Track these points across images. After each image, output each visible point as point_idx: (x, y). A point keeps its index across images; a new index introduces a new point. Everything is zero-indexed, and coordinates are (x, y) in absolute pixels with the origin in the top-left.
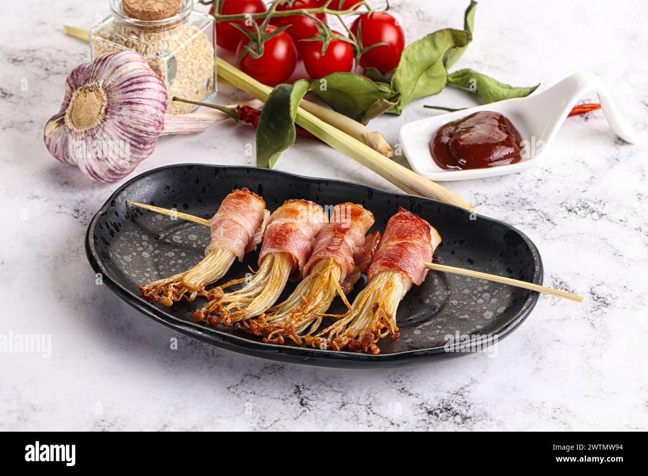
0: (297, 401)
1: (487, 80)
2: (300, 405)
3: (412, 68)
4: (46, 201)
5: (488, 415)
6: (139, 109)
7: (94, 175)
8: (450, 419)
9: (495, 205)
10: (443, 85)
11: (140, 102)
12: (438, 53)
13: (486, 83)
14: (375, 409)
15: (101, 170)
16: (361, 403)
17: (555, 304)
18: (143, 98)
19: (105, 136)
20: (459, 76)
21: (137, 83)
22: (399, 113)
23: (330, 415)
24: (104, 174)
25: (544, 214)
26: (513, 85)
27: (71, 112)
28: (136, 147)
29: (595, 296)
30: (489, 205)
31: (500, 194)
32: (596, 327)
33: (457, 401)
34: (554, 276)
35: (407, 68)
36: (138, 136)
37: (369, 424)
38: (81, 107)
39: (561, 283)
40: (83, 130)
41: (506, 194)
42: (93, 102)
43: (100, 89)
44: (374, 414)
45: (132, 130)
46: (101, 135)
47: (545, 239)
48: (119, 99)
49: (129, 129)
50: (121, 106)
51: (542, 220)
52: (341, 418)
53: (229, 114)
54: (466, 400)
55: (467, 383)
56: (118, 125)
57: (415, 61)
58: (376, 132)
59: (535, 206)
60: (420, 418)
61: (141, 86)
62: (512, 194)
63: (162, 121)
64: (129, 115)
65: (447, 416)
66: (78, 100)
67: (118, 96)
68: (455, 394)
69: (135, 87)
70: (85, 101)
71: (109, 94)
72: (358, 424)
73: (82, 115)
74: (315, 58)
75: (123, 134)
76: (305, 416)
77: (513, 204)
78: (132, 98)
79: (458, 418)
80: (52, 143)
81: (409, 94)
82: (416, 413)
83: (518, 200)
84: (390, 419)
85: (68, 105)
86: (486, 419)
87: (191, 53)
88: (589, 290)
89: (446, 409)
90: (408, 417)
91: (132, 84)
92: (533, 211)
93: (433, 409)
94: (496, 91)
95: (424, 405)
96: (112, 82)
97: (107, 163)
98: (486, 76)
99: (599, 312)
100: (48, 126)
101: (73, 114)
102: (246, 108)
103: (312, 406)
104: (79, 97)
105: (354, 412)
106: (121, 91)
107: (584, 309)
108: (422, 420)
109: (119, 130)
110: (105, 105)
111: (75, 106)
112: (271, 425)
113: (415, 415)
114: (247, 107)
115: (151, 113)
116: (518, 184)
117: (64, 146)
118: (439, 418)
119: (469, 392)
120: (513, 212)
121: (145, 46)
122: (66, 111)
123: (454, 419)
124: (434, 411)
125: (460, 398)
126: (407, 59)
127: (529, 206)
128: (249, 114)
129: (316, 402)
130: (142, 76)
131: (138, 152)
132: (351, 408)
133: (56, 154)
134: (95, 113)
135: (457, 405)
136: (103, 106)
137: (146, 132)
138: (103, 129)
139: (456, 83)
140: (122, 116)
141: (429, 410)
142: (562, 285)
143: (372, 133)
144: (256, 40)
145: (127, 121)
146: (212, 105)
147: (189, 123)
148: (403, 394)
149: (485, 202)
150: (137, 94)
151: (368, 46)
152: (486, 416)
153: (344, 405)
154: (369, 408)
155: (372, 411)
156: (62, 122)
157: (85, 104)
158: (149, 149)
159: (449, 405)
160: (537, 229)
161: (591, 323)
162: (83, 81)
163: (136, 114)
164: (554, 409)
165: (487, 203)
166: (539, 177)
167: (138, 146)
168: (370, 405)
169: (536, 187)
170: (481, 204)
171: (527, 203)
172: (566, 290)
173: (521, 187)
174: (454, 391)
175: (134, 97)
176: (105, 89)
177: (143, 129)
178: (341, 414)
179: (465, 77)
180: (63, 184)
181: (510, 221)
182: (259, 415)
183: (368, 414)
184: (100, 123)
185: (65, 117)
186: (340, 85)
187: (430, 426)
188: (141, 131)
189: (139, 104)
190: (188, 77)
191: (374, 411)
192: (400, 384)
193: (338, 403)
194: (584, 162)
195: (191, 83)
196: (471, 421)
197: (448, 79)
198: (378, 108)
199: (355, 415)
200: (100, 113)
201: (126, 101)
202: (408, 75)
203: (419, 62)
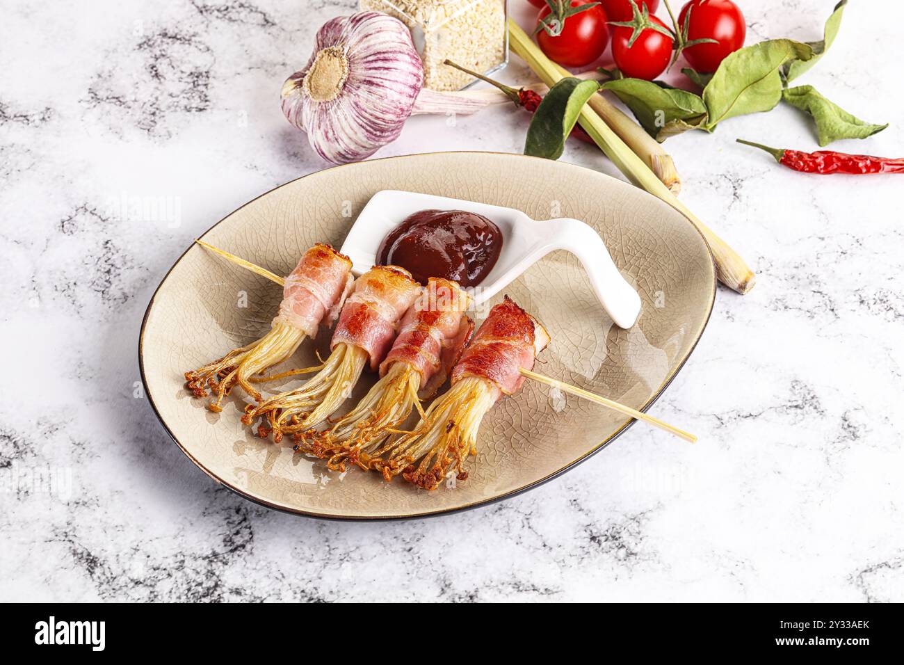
1: (826, 107)
3: (733, 81)
4: (264, 175)
5: (658, 555)
6: (378, 93)
7: (323, 155)
8: (612, 551)
9: (777, 277)
10: (776, 103)
11: (381, 84)
12: (770, 66)
14: (533, 522)
15: (330, 152)
16: (520, 511)
17: (795, 423)
18: (386, 79)
19: (339, 113)
20: (798, 94)
21: (383, 60)
22: (708, 130)
24: (332, 157)
25: (830, 301)
26: (859, 118)
27: (312, 74)
28: (371, 133)
29: (847, 423)
30: (770, 275)
31: (789, 263)
32: (830, 463)
33: (630, 530)
34: (809, 387)
35: (725, 80)
36: (374, 123)
37: (519, 540)
38: (324, 72)
39: (813, 398)
40: (319, 101)
41: (797, 265)
42: (334, 71)
43: (343, 57)
44: (530, 527)
45: (367, 115)
47: (818, 335)
48: (360, 75)
49: (363, 113)
50: (359, 84)
51: (824, 307)
52: (491, 526)
53: (510, 95)
54: (641, 529)
55: (651, 507)
56: (354, 105)
57: (738, 72)
58: (667, 156)
59: (824, 289)
60: (579, 544)
61: (387, 65)
62: (804, 266)
63: (406, 108)
64: (365, 97)
65: (610, 547)
66: (322, 63)
68: (631, 519)
69: (380, 64)
70: (329, 65)
71: (352, 66)
72: (506, 538)
73: (322, 82)
75: (358, 117)
77: (799, 280)
78: (374, 77)
79: (622, 552)
80: (285, 106)
81: (724, 110)
82: (577, 536)
83: (807, 276)
84: (545, 538)
85: (311, 65)
86: (653, 560)
88: (841, 414)
89: (613, 537)
90: (566, 540)
91: (381, 58)
92: (819, 294)
93: (598, 534)
94: (832, 124)
95: (591, 528)
96: (358, 52)
97: (338, 145)
98: (826, 102)
99: (842, 445)
100: (287, 85)
101: (313, 77)
102: (529, 93)
104: (324, 59)
105: (508, 521)
106: (364, 65)
107: (827, 437)
108: (581, 547)
109: (354, 111)
110: (344, 78)
111: (318, 68)
113: (575, 538)
114: (532, 92)
115: (391, 99)
116: (816, 254)
117: (297, 113)
118: (601, 548)
119: (649, 520)
120: (795, 291)
122: (307, 72)
123: (617, 552)
124: (598, 537)
125: (635, 525)
126: (727, 69)
127: (817, 287)
128: (531, 100)
130: (391, 52)
131: (374, 139)
132: (507, 515)
133: (290, 118)
134: (335, 83)
135: (628, 534)
136: (342, 79)
137: (384, 120)
138: (338, 105)
139: (793, 101)
140: (359, 96)
141: (594, 535)
142: (813, 400)
143: (662, 156)
144: (557, 13)
145: (363, 104)
146: (494, 82)
147: (456, 104)
148: (573, 507)
149: (768, 270)
150: (381, 73)
151: (695, 40)
152: (656, 555)
154: (527, 519)
155: (529, 523)
156: (300, 84)
157: (329, 68)
158: (388, 136)
159: (619, 533)
160: (814, 320)
161: (828, 458)
162: (330, 41)
163: (373, 98)
164: (738, 562)
165: (769, 272)
166: (844, 249)
167: (375, 132)
168: (530, 514)
169: (836, 262)
170: (761, 272)
171: (816, 282)
172: (815, 408)
173: (818, 258)
174: (632, 515)
175: (376, 76)
176: (349, 59)
177: (379, 116)
178: (493, 521)
179: (803, 97)
180: (291, 156)
181: (786, 302)
183: (523, 526)
184: (336, 98)
185: (304, 79)
187: (586, 556)
188: (377, 118)
189: (380, 86)
191: (531, 525)
192: (575, 493)
196: (636, 559)
197: (783, 95)
198: (672, 129)
199: (509, 524)
200: (337, 86)
201: (368, 79)
202: (726, 89)
203: (742, 75)
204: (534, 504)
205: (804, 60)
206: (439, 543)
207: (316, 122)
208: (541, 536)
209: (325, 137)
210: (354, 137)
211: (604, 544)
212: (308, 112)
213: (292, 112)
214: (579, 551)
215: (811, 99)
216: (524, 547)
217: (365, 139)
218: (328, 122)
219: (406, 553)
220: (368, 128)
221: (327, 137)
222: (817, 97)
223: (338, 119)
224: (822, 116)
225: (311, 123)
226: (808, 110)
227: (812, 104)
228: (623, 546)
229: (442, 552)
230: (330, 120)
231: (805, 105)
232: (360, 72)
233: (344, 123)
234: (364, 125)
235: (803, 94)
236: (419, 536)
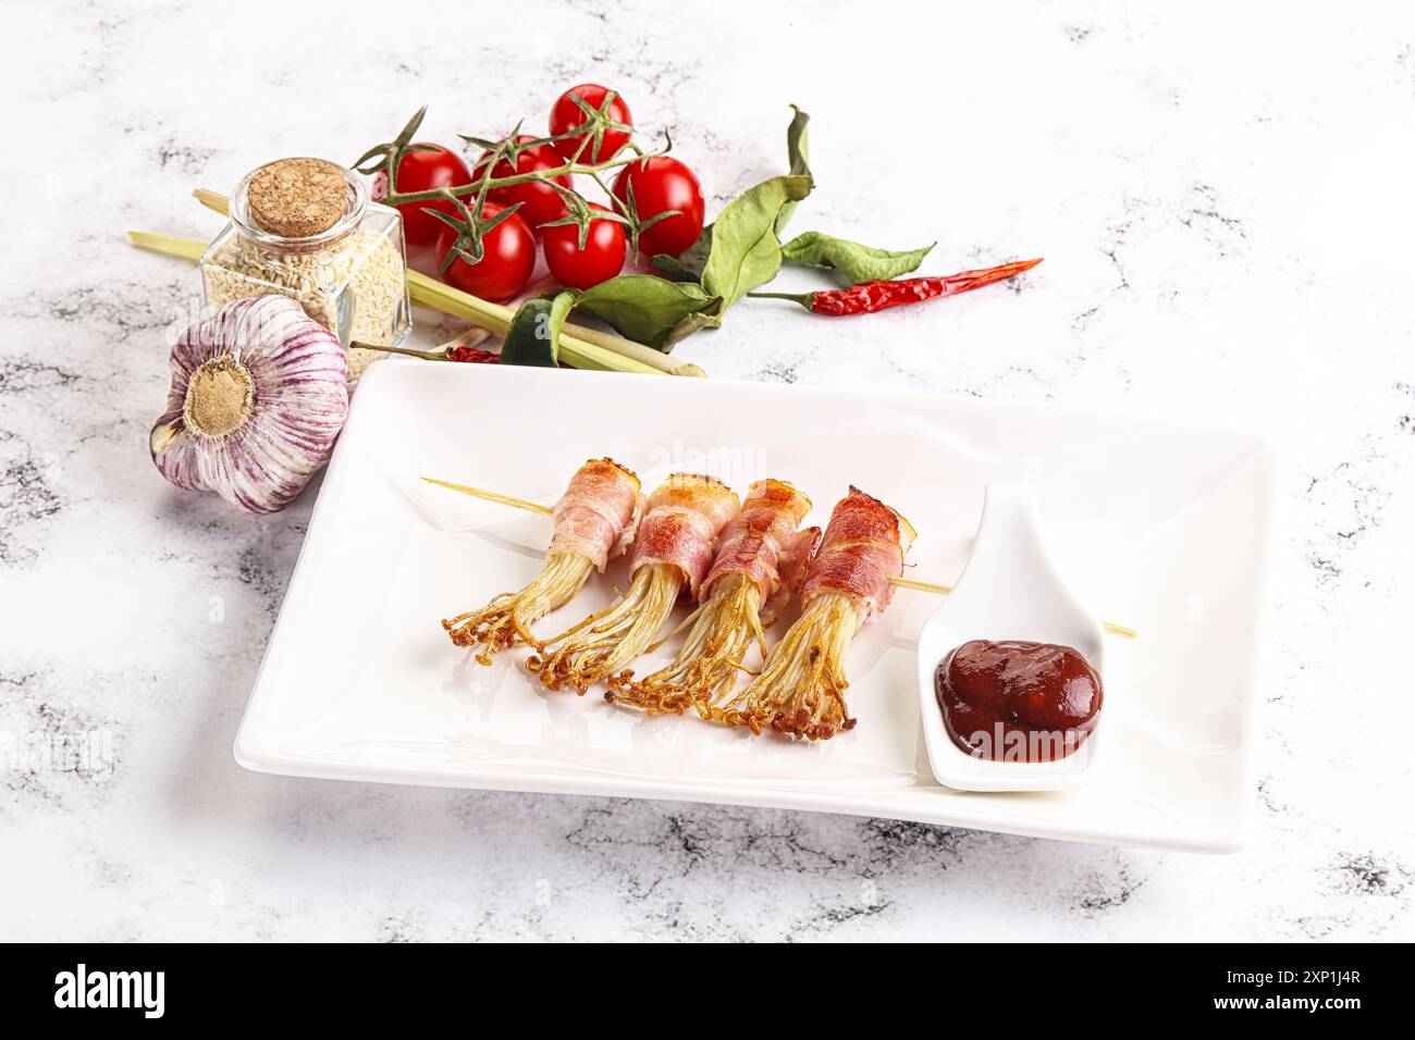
0: (678, 843)
1: (849, 249)
2: (685, 851)
3: (730, 250)
6: (311, 390)
7: (250, 505)
8: (918, 840)
10: (778, 266)
11: (309, 378)
12: (764, 218)
13: (850, 255)
14: (801, 840)
15: (262, 495)
18: (312, 371)
19: (259, 439)
20: (801, 247)
21: (298, 348)
22: (716, 325)
23: (735, 862)
24: (265, 502)
26: (892, 250)
27: (192, 407)
28: (312, 450)
35: (722, 252)
36: (315, 433)
37: (799, 868)
38: (209, 397)
40: (221, 436)
42: (228, 390)
43: (236, 366)
44: (802, 849)
45: (304, 425)
46: (253, 439)
48: (273, 377)
49: (299, 424)
50: (279, 389)
56: (281, 419)
57: (734, 238)
58: (690, 365)
60: (873, 846)
61: (305, 352)
64: (295, 401)
65: (913, 837)
66: (200, 388)
67: (271, 373)
69: (296, 354)
70: (212, 387)
71: (255, 372)
72: (782, 870)
73: (212, 411)
74: (566, 253)
75: (290, 433)
76: (698, 867)
78: (295, 373)
79: (931, 837)
80: (169, 463)
81: (731, 292)
82: (865, 838)
84: (828, 853)
85: (184, 397)
87: (368, 276)
89: (908, 824)
90: (855, 847)
91: (293, 347)
93: (889, 828)
94: (868, 265)
95: (874, 823)
96: (256, 350)
97: (270, 482)
98: (847, 242)
100: (156, 435)
101: (196, 410)
102: (462, 350)
103: (705, 851)
104: (202, 382)
105: (770, 851)
106: (274, 364)
108: (878, 848)
109: (283, 427)
110: (251, 390)
111: (197, 396)
112: (651, 891)
113: (865, 842)
114: (464, 348)
115: (328, 392)
117: (190, 465)
118: (902, 841)
121: (296, 276)
122: (183, 407)
123: (924, 839)
124: (891, 830)
126: (721, 238)
129: (708, 842)
130: (303, 335)
132: (764, 845)
133: (178, 478)
134: (235, 404)
136: (247, 392)
137: (324, 425)
138: (254, 429)
139: (799, 258)
140: (284, 404)
141: (884, 830)
143: (683, 368)
144: (467, 233)
145: (294, 411)
150: (303, 365)
151: (649, 218)
153: (752, 842)
154: (793, 840)
155: (797, 845)
156: (180, 426)
157: (214, 391)
162: (202, 355)
163: (306, 399)
167: (316, 447)
168: (792, 834)
175: (297, 370)
176: (247, 364)
177: (321, 421)
179: (812, 246)
182: (626, 877)
183: (794, 851)
184: (247, 420)
185: (183, 417)
186: (624, 295)
187: (892, 856)
188: (319, 424)
189: (308, 381)
190: (368, 316)
191: (801, 845)
193: (742, 838)
194: (1030, 371)
195: (373, 323)
196: (952, 838)
197: (783, 254)
198: (691, 327)
199: (774, 855)
200: (245, 404)
201: (289, 378)
202: (726, 263)
203: (739, 240)
204: (788, 822)
205: (800, 198)
206: (706, 904)
207: (229, 462)
208: (822, 853)
209: (248, 476)
210: (291, 464)
211: (903, 836)
212: (208, 457)
213: (182, 466)
214: (879, 854)
215: (826, 245)
216: (810, 872)
217: (305, 461)
218: (247, 457)
219: (674, 929)
220: (307, 444)
221: (253, 476)
222: (833, 240)
223: (260, 447)
224: (849, 261)
225: (222, 468)
226: (826, 262)
227: (831, 250)
228: (927, 831)
229: (715, 912)
230: (248, 453)
231: (820, 256)
232: (271, 375)
233: (270, 449)
234: (302, 441)
235: (809, 244)
236: (674, 906)
